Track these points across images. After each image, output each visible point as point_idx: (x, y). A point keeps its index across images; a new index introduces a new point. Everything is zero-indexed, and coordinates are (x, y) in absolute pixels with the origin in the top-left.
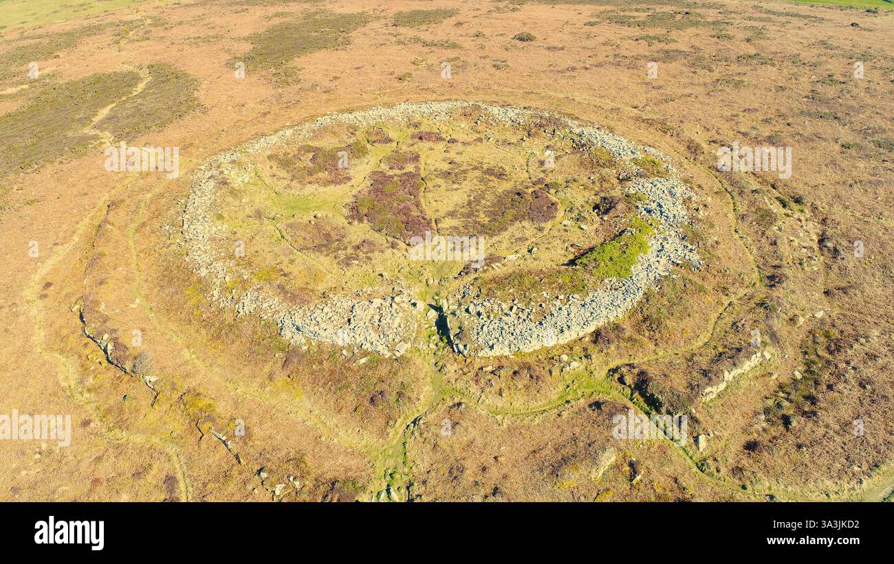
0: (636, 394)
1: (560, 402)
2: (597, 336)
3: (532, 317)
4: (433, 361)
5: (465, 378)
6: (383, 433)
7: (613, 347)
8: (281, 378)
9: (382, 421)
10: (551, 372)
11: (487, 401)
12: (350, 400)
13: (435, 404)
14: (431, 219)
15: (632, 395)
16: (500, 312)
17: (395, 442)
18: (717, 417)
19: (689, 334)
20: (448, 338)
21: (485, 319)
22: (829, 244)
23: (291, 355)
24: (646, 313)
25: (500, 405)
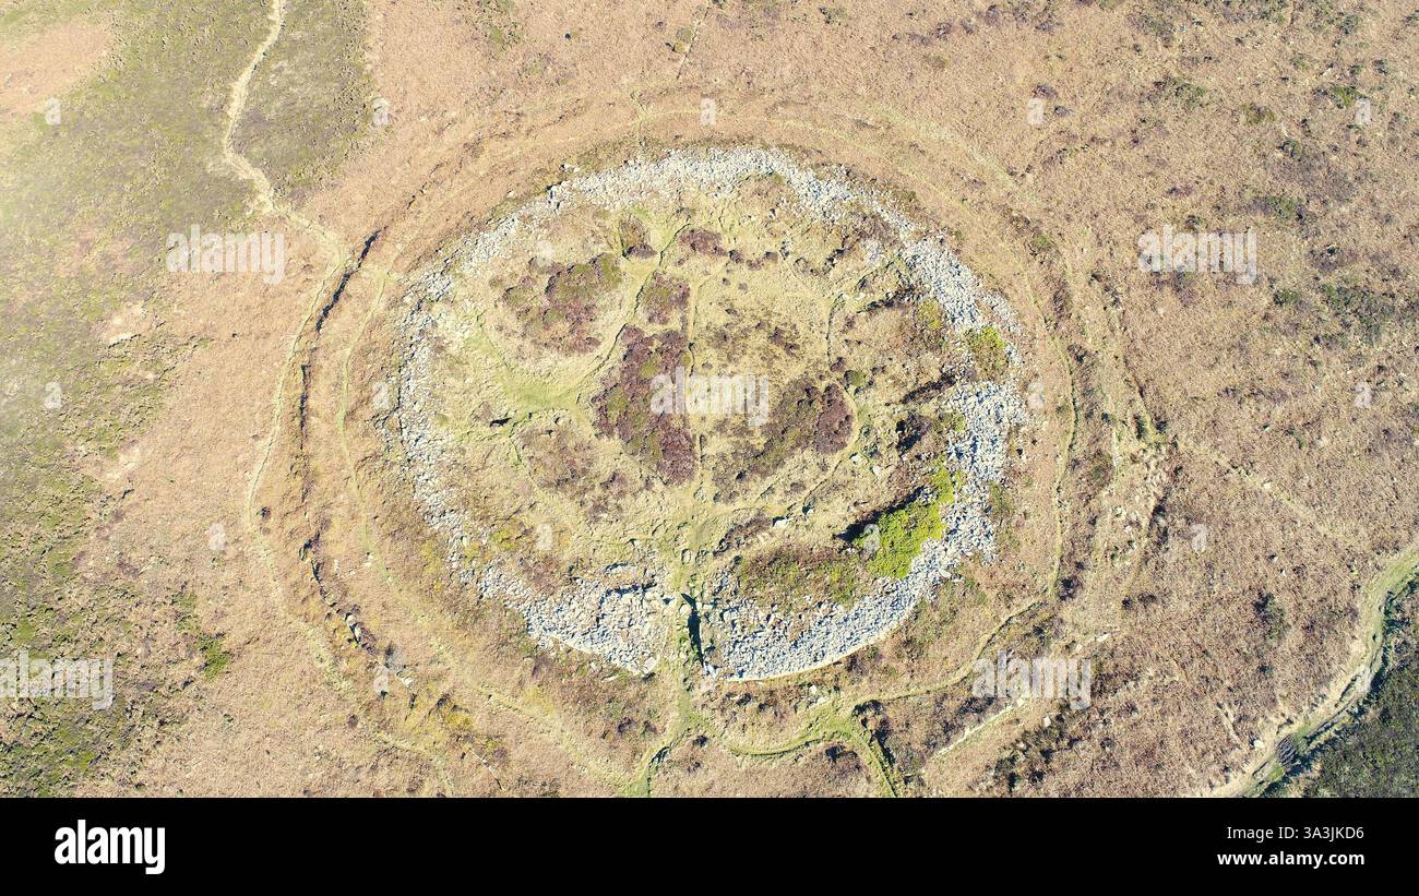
0: (875, 742)
1: (799, 743)
2: (853, 663)
3: (788, 634)
4: (682, 676)
5: (711, 705)
6: (629, 767)
7: (865, 680)
8: (531, 687)
9: (627, 752)
10: (796, 708)
11: (730, 738)
12: (599, 725)
13: (680, 735)
14: (694, 436)
15: (871, 741)
16: (756, 623)
17: (640, 777)
18: (947, 773)
19: (950, 664)
20: (699, 648)
21: (739, 633)
22: (1162, 522)
23: (540, 661)
24: (911, 633)
25: (741, 743)
